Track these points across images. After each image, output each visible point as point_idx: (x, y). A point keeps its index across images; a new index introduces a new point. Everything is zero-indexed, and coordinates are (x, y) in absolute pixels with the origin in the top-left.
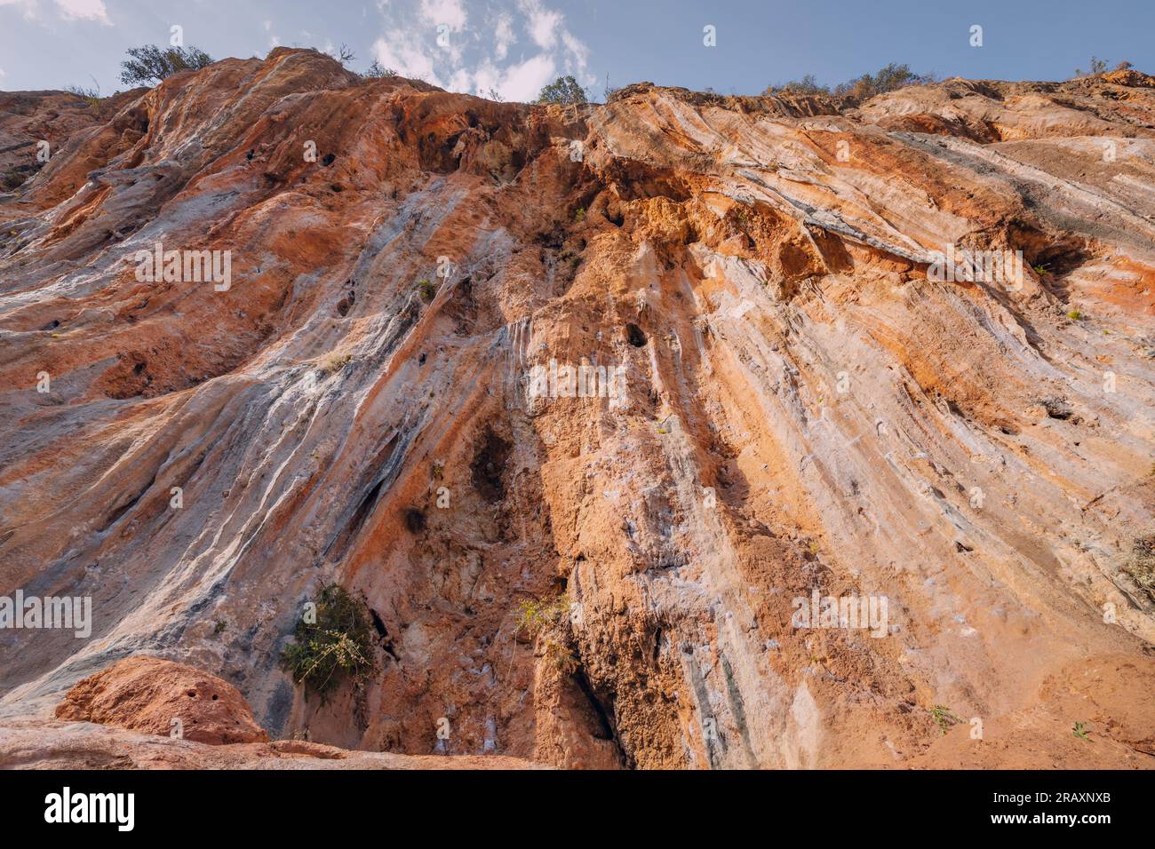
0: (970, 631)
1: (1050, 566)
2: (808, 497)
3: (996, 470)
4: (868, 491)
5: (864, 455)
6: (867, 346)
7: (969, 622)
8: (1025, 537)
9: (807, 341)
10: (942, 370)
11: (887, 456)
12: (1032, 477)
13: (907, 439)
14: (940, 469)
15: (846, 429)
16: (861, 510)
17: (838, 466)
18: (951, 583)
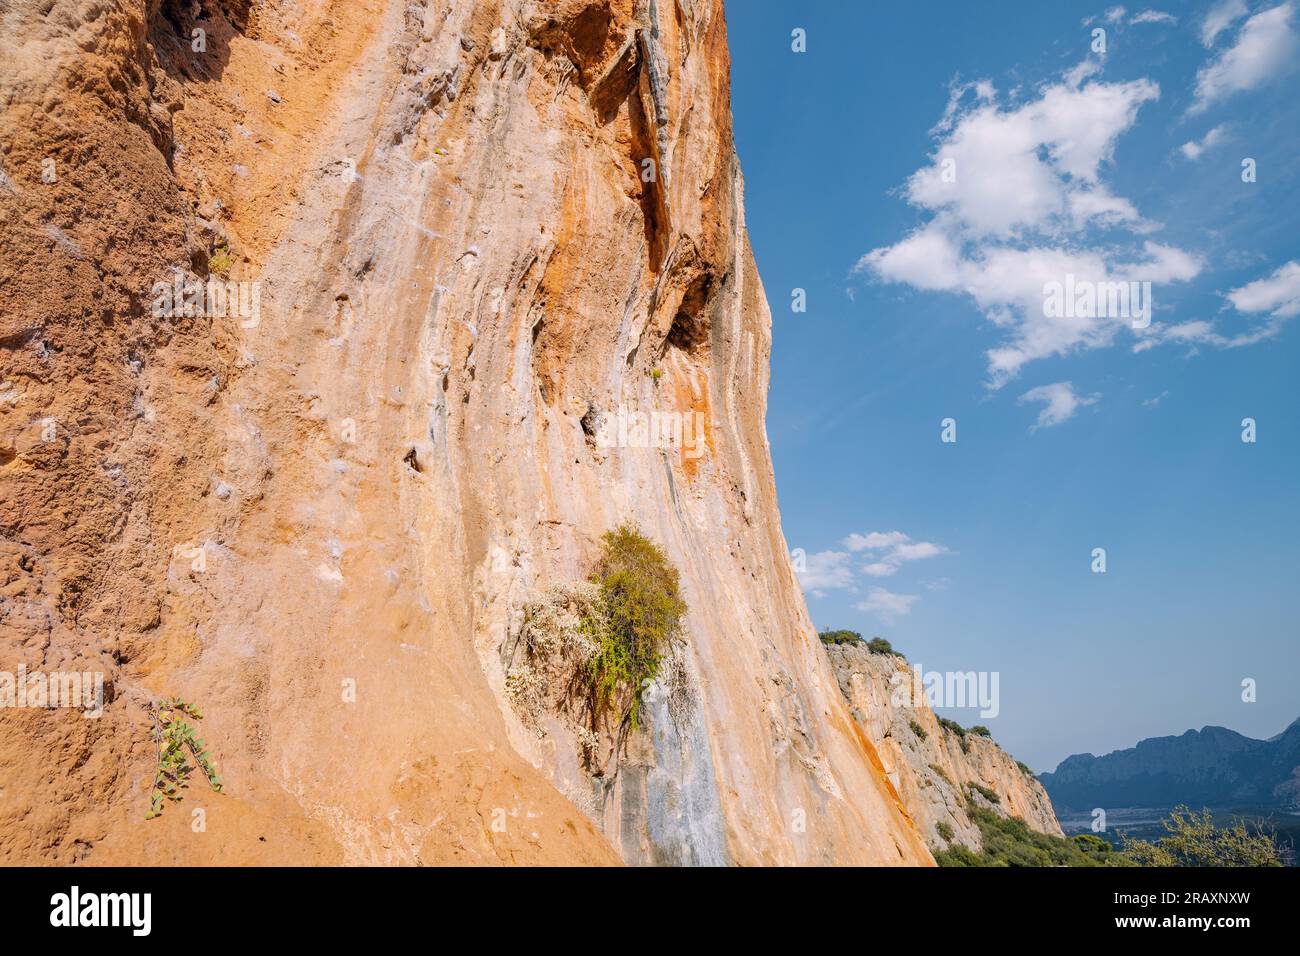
0: (331, 575)
1: (477, 554)
2: (294, 203)
3: (512, 417)
4: (374, 292)
5: (418, 257)
6: (552, 186)
7: (344, 564)
8: (480, 505)
9: (503, 94)
10: (571, 292)
11: (441, 288)
12: (529, 454)
13: (477, 299)
14: (472, 361)
15: (431, 211)
16: (343, 298)
17: (376, 227)
18: (365, 489)
